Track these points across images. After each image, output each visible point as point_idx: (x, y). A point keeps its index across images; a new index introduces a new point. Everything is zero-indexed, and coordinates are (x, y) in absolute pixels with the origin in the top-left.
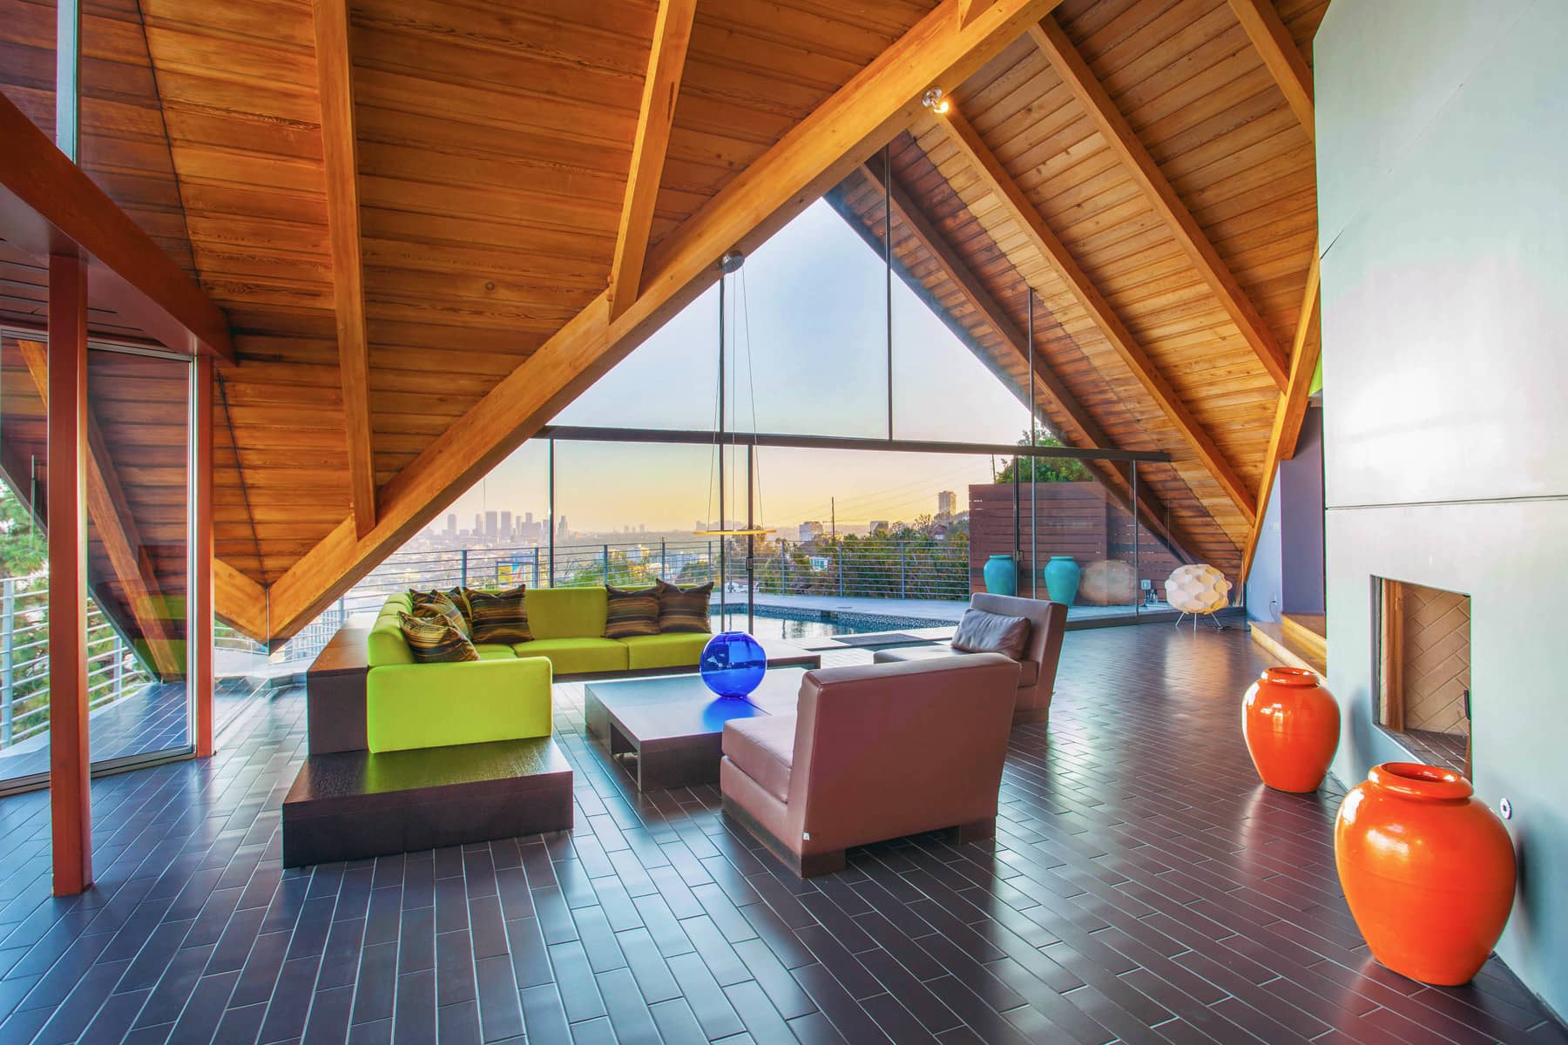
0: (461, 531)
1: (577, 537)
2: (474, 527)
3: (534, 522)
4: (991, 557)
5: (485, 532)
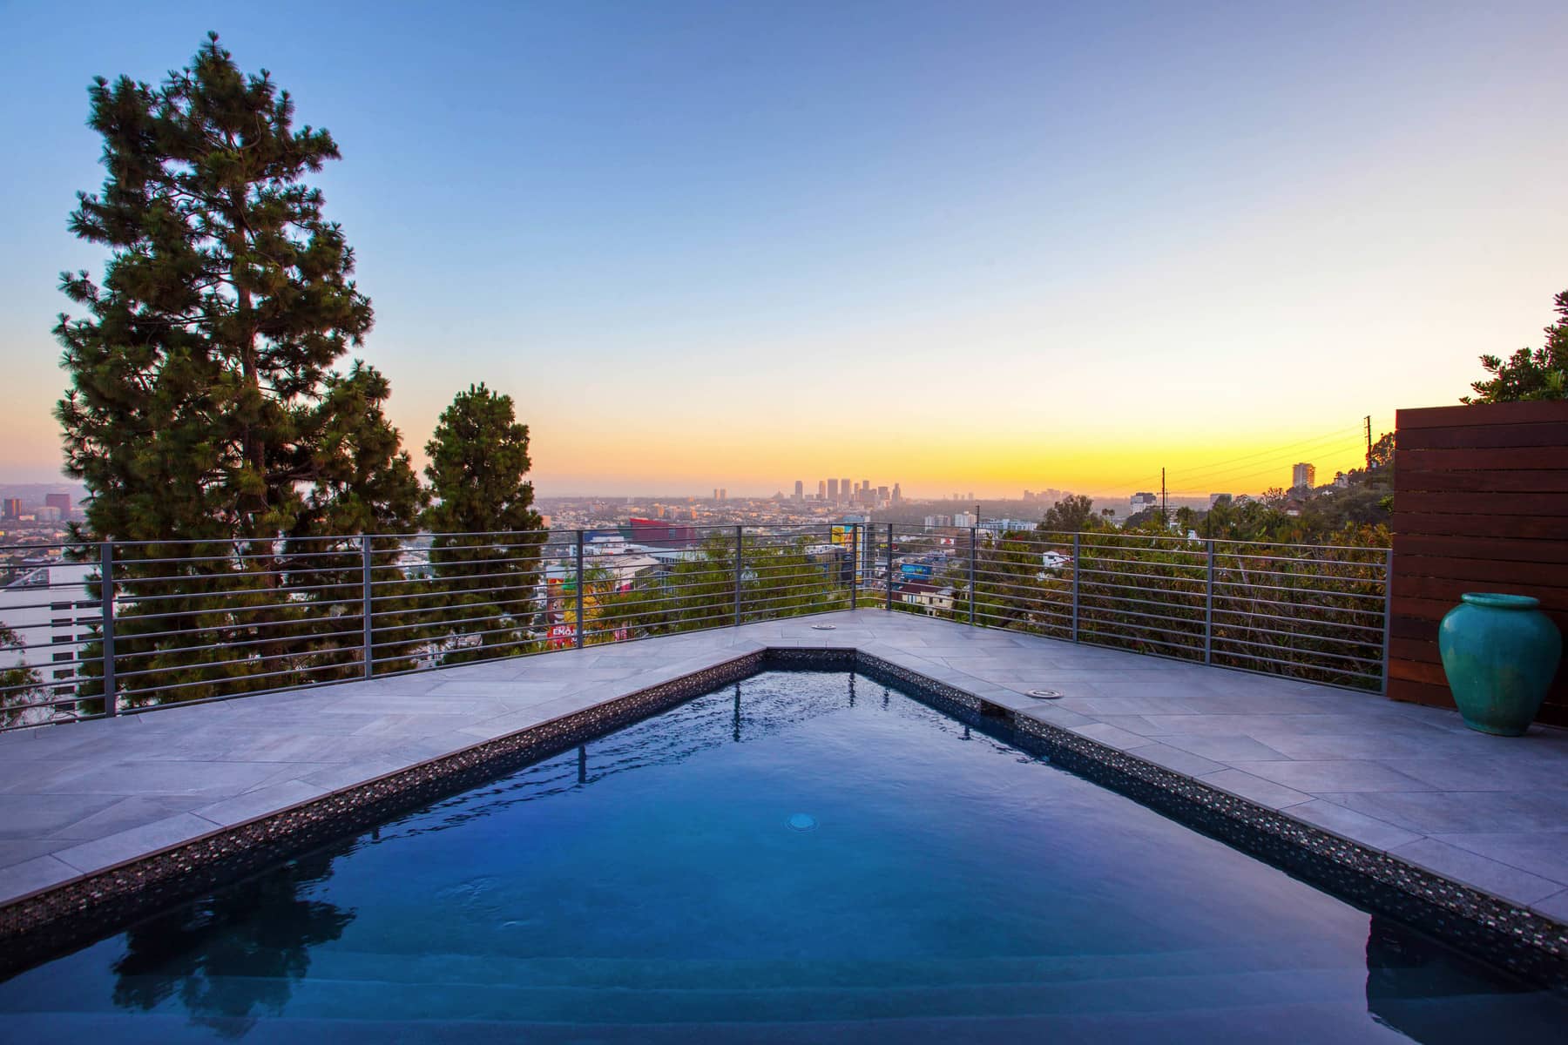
0: (806, 496)
1: (909, 503)
2: (818, 492)
3: (871, 488)
4: (1466, 597)
5: (827, 497)
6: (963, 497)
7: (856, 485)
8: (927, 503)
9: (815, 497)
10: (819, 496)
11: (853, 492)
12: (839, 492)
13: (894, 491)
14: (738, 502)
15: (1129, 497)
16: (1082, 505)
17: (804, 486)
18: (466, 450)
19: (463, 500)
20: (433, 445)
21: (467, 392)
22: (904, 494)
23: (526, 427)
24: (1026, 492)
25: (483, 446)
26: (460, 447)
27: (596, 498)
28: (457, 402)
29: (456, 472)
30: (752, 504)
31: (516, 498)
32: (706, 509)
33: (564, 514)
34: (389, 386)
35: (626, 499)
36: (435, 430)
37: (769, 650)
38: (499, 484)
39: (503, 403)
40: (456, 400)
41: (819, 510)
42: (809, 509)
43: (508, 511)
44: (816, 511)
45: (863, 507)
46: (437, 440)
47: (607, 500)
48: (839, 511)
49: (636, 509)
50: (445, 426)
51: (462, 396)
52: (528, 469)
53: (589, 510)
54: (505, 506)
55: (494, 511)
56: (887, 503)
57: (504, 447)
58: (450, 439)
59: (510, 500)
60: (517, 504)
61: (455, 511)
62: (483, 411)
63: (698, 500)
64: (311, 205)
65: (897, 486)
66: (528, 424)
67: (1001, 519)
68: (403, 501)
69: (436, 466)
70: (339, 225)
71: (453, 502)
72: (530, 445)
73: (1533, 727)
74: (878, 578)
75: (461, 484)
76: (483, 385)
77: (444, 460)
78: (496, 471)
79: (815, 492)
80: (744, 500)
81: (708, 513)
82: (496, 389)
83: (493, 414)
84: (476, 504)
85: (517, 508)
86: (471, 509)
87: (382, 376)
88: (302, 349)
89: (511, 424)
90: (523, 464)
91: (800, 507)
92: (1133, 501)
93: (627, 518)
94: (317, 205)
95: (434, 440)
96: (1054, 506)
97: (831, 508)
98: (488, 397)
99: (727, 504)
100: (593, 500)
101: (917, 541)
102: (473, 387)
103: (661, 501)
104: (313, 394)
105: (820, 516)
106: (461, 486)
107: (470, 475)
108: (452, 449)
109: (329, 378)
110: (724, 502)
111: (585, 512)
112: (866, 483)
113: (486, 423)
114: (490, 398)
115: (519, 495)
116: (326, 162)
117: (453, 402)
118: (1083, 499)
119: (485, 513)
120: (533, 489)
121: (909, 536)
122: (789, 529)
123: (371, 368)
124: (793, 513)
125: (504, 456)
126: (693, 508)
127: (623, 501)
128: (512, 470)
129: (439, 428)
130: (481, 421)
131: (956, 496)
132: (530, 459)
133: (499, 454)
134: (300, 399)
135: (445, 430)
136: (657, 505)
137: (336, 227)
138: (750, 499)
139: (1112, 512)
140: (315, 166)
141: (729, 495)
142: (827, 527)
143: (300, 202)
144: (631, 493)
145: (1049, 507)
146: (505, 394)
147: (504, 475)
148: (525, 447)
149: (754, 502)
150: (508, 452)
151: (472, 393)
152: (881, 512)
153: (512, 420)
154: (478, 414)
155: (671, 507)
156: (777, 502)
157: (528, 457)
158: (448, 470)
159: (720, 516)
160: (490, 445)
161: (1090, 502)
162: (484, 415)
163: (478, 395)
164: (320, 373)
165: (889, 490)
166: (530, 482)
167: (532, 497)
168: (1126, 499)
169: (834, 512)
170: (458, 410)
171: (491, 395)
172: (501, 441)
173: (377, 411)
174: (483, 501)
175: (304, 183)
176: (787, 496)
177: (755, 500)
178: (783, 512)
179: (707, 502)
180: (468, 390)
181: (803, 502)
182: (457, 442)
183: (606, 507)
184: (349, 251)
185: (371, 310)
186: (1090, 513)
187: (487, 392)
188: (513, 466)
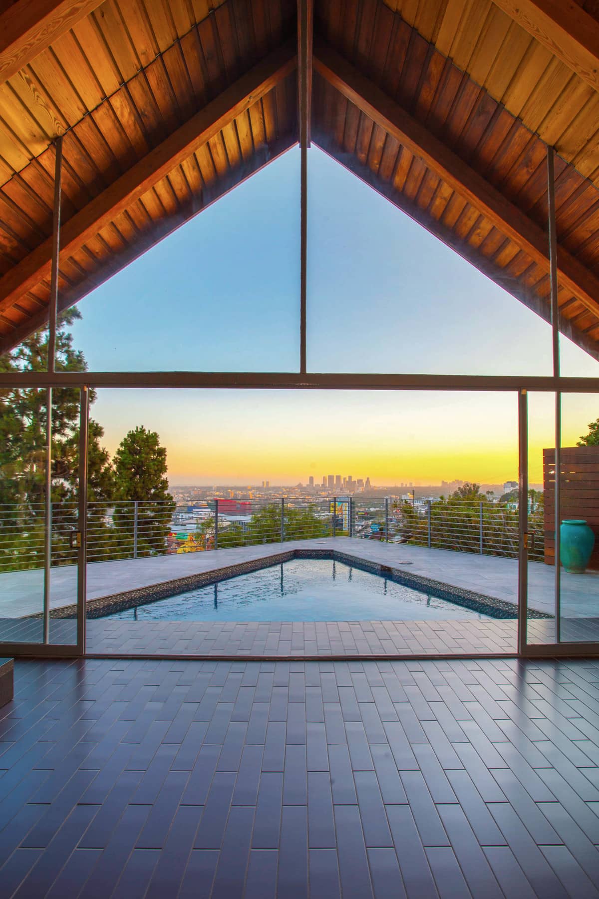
0: (316, 485)
1: (375, 489)
2: (322, 483)
3: (353, 480)
4: (563, 521)
5: (327, 485)
6: (406, 485)
7: (345, 479)
8: (385, 489)
9: (321, 486)
10: (323, 485)
11: (342, 482)
12: (335, 482)
13: (366, 482)
14: (276, 489)
15: (503, 484)
16: (474, 489)
17: (314, 480)
18: (133, 461)
19: (132, 488)
20: (116, 459)
21: (134, 430)
22: (372, 484)
23: (165, 449)
24: (443, 482)
25: (143, 459)
26: (131, 460)
27: (195, 487)
28: (129, 436)
29: (128, 473)
30: (284, 490)
31: (159, 487)
32: (258, 493)
33: (176, 496)
34: (103, 430)
35: (211, 487)
36: (117, 451)
37: (296, 550)
38: (150, 479)
39: (153, 437)
40: (128, 435)
41: (323, 493)
42: (317, 493)
43: (155, 494)
44: (321, 494)
45: (348, 491)
46: (118, 456)
47: (201, 488)
48: (335, 494)
49: (217, 493)
50: (122, 449)
51: (131, 433)
52: (166, 471)
53: (190, 494)
54: (153, 491)
55: (148, 493)
56: (362, 489)
57: (154, 460)
58: (125, 455)
59: (156, 488)
60: (160, 490)
61: (127, 494)
62: (143, 441)
63: (253, 488)
64: (66, 341)
65: (368, 479)
66: (166, 447)
67: (428, 498)
68: (108, 488)
69: (117, 470)
70: (82, 352)
71: (127, 489)
72: (167, 458)
73: (587, 571)
74: (357, 532)
75: (131, 479)
76: (142, 427)
77: (122, 467)
78: (149, 472)
79: (321, 483)
80: (279, 488)
81: (259, 495)
82: (150, 429)
83: (148, 442)
84: (139, 490)
85: (159, 492)
86: (136, 493)
87: (99, 425)
88: (59, 412)
89: (157, 447)
90: (162, 468)
91: (312, 492)
92: (505, 486)
93: (212, 498)
94: (70, 341)
95: (117, 456)
96: (457, 490)
97: (330, 492)
98: (145, 433)
99: (270, 490)
100: (193, 488)
101: (380, 510)
102: (137, 428)
103: (232, 488)
104: (63, 434)
105: (325, 496)
106: (131, 480)
107: (135, 474)
108: (126, 461)
109: (72, 426)
110: (268, 489)
111: (188, 495)
112: (350, 478)
113: (144, 447)
114: (147, 434)
115: (160, 485)
116: (75, 320)
117: (127, 435)
118: (474, 485)
119: (143, 495)
120: (168, 482)
121: (375, 508)
122: (306, 504)
123: (94, 421)
124: (308, 495)
125: (154, 464)
126: (250, 492)
127: (210, 488)
128: (158, 472)
129: (119, 449)
130: (142, 446)
131: (402, 484)
132: (167, 466)
133: (151, 464)
134: (57, 437)
135: (122, 451)
136: (229, 490)
137: (80, 352)
138: (284, 487)
139: (492, 493)
140: (69, 323)
141: (271, 485)
142: (328, 503)
143: (61, 340)
144: (214, 484)
145: (455, 490)
146: (155, 431)
147: (153, 475)
148: (164, 460)
149: (285, 489)
150: (156, 463)
151: (137, 431)
152: (359, 494)
153: (158, 445)
154: (140, 442)
155: (238, 492)
156: (298, 488)
157: (166, 464)
158: (124, 472)
159: (266, 496)
160: (146, 458)
161: (478, 487)
162: (143, 443)
163: (140, 432)
164: (68, 424)
165: (363, 481)
166: (167, 478)
167: (167, 486)
168: (501, 485)
169: (332, 494)
170: (129, 440)
171: (147, 432)
172: (152, 457)
173: (95, 443)
174: (142, 488)
175: (64, 331)
176: (304, 485)
177: (286, 488)
178: (302, 494)
179: (258, 489)
180: (135, 429)
181: (314, 488)
182: (129, 458)
183: (200, 493)
184: (85, 364)
185: (94, 392)
186: (479, 493)
187: (144, 430)
188: (158, 470)
